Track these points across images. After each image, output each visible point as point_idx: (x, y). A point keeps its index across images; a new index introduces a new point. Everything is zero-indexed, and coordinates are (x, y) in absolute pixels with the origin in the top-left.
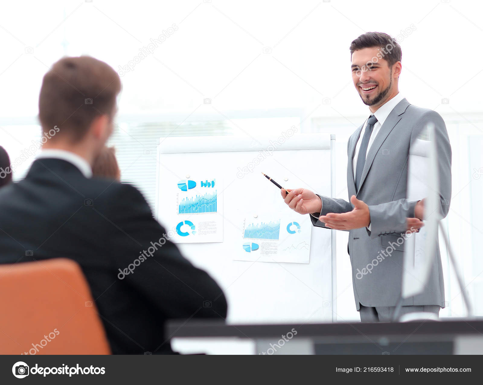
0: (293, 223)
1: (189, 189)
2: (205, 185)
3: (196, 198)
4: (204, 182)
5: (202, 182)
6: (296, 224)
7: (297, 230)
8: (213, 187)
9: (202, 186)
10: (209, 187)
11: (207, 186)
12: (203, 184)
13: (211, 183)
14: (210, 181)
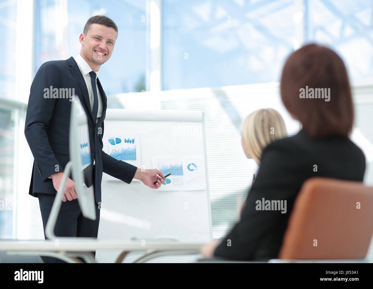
0: (191, 164)
1: (116, 143)
2: (128, 142)
3: (121, 150)
4: (127, 139)
5: (125, 140)
6: (193, 164)
7: (194, 168)
8: (133, 143)
9: (125, 142)
10: (130, 143)
11: (129, 143)
12: (126, 141)
13: (131, 141)
14: (131, 139)
